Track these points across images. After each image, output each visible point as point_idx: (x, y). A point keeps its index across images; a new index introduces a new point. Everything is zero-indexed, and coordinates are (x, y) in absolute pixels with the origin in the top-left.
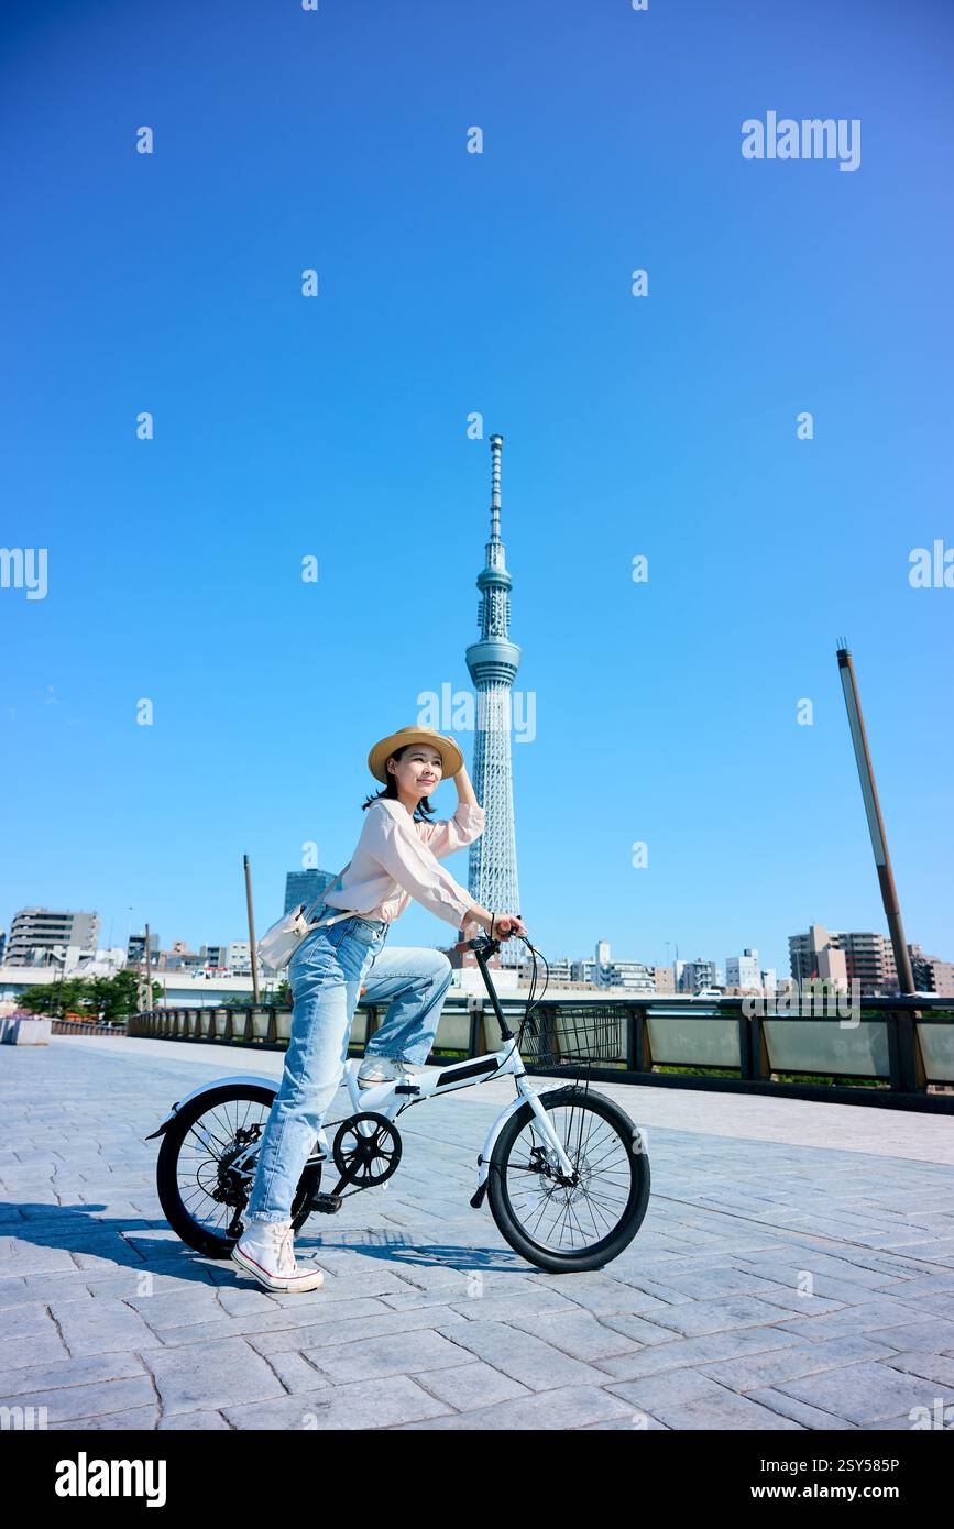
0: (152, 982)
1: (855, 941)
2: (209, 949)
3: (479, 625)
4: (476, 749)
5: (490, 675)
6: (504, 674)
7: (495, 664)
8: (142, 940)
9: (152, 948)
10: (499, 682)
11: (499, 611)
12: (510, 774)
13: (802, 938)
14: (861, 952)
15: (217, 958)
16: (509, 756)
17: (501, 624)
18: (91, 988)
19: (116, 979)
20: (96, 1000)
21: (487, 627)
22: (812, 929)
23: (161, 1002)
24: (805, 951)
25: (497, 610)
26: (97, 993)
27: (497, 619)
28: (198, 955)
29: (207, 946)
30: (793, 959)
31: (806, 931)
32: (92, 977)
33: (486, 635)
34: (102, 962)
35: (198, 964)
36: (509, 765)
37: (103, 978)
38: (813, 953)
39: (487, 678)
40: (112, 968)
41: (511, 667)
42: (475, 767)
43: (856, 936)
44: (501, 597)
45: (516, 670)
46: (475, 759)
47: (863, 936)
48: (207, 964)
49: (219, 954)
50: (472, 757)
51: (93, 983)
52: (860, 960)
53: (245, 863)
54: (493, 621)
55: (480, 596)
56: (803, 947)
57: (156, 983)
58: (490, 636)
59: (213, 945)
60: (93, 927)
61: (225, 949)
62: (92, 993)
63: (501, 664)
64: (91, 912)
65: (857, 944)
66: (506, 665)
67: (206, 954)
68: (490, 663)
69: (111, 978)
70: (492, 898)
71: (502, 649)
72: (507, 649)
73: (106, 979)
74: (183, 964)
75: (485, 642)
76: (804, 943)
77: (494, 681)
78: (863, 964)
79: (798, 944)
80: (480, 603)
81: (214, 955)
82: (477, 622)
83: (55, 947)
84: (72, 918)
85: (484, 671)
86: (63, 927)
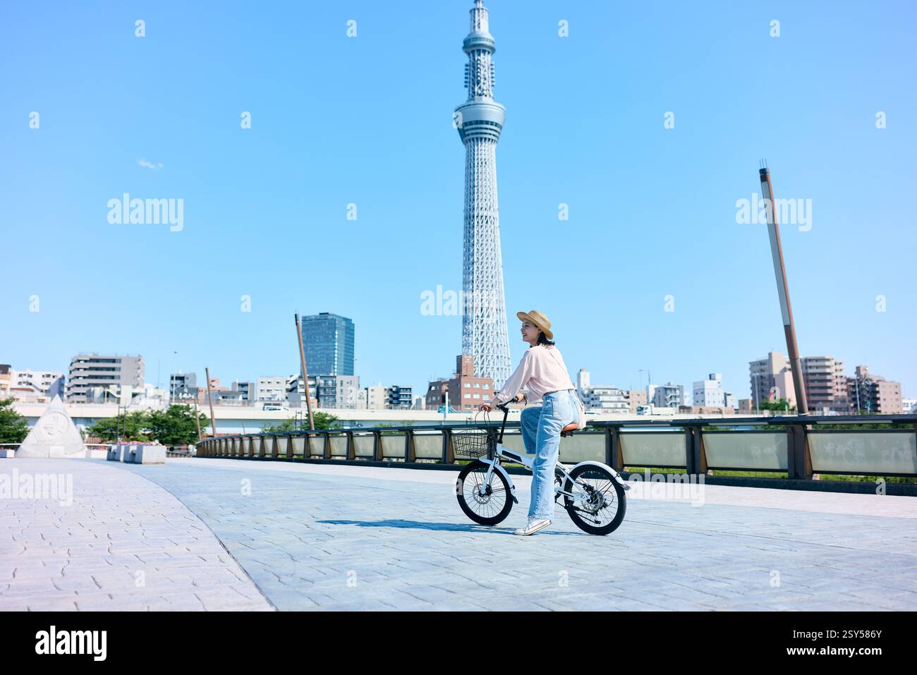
0: (199, 414)
1: (809, 364)
2: (239, 385)
3: (466, 86)
4: (466, 202)
5: (477, 133)
6: (489, 131)
7: (482, 122)
8: (182, 378)
9: (191, 386)
10: (485, 139)
11: (484, 72)
12: (497, 224)
13: (762, 363)
14: (814, 374)
15: (246, 392)
16: (496, 207)
17: (486, 85)
18: (149, 420)
19: (168, 412)
20: (153, 429)
21: (473, 89)
22: (770, 354)
23: (209, 431)
24: (763, 374)
25: (482, 72)
26: (154, 424)
27: (482, 80)
28: (230, 390)
29: (237, 382)
30: (753, 378)
31: (765, 357)
32: (149, 411)
33: (473, 95)
34: (153, 397)
35: (233, 398)
36: (497, 215)
37: (158, 412)
38: (771, 376)
39: (475, 136)
40: (162, 403)
41: (496, 124)
42: (466, 218)
43: (810, 360)
44: (485, 59)
45: (501, 127)
46: (466, 210)
47: (817, 360)
48: (241, 398)
49: (248, 389)
50: (463, 208)
51: (150, 415)
52: (813, 381)
53: (296, 321)
54: (478, 82)
55: (466, 59)
56: (762, 371)
57: (203, 415)
58: (476, 97)
59: (242, 381)
60: (139, 368)
61: (253, 384)
62: (150, 424)
63: (487, 123)
64: (137, 356)
65: (810, 367)
66: (492, 123)
67: (237, 389)
68: (477, 122)
69: (165, 412)
70: (484, 334)
71: (488, 109)
72: (492, 109)
73: (160, 412)
74: (220, 398)
75: (472, 102)
76: (763, 367)
77: (481, 139)
78: (816, 384)
79: (759, 368)
80: (467, 65)
81: (244, 389)
82: (464, 84)
83: (111, 386)
84: (120, 361)
85: (473, 131)
86: (113, 369)
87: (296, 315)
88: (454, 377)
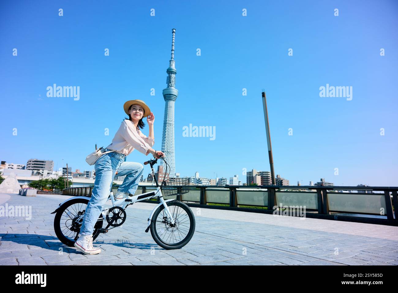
0: (69, 181)
1: (264, 173)
2: (86, 172)
3: (167, 83)
4: (164, 118)
5: (169, 98)
6: (173, 97)
7: (171, 95)
8: (66, 169)
9: (69, 171)
10: (172, 100)
11: (173, 79)
12: (174, 126)
13: (250, 173)
14: (265, 177)
15: (88, 174)
16: (174, 121)
17: (173, 83)
18: (51, 182)
19: (58, 179)
20: (52, 185)
21: (169, 84)
22: (253, 170)
23: (72, 186)
24: (250, 176)
25: (172, 79)
26: (52, 183)
27: (172, 82)
28: (83, 173)
29: (86, 171)
30: (247, 177)
31: (251, 171)
32: (51, 179)
33: (169, 86)
34: (54, 174)
35: (83, 176)
36: (174, 123)
37: (54, 179)
38: (252, 176)
39: (168, 99)
40: (57, 176)
41: (175, 96)
42: (164, 123)
43: (264, 172)
44: (173, 76)
45: (176, 96)
46: (164, 121)
47: (266, 172)
48: (85, 176)
49: (89, 173)
50: (163, 120)
51: (51, 180)
52: (264, 179)
53: (96, 146)
54: (171, 82)
55: (167, 75)
56: (250, 175)
57: (70, 181)
58: (170, 87)
59: (87, 171)
60: (52, 165)
61: (91, 172)
62: (51, 183)
63: (172, 95)
64: (51, 160)
65: (264, 174)
66: (174, 95)
67: (85, 173)
68: (169, 94)
69: (57, 179)
70: (167, 160)
71: (173, 91)
72: (174, 91)
73: (55, 179)
74: (78, 176)
75: (168, 88)
76: (250, 174)
77: (170, 100)
78: (265, 180)
79: (249, 174)
80: (167, 77)
81: (88, 173)
82: (166, 83)
83: (40, 170)
84: (45, 162)
85: (168, 97)
86: (43, 165)
87: (96, 145)
88: (157, 172)
